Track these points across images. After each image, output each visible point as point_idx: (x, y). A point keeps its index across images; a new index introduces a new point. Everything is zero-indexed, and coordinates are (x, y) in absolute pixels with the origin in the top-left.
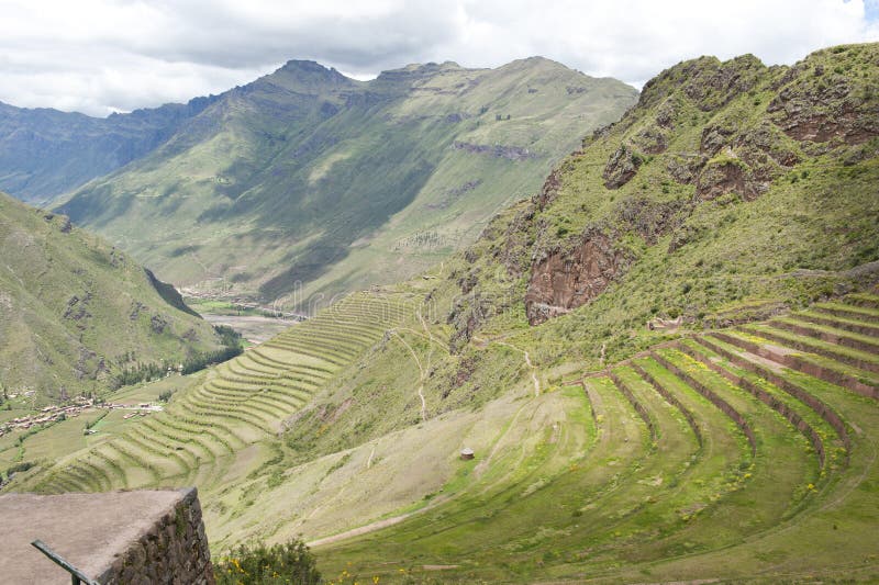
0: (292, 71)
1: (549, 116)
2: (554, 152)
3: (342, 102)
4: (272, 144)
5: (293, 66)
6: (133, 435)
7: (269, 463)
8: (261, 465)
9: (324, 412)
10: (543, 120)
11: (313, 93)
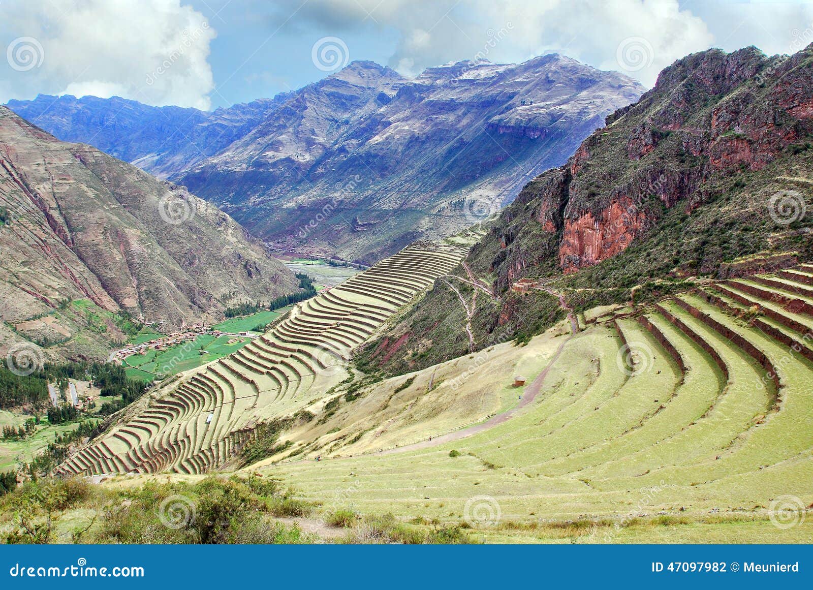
0: (354, 69)
1: (565, 102)
2: (569, 132)
3: (394, 93)
4: (339, 127)
5: (355, 65)
6: (238, 357)
7: (344, 382)
8: (338, 383)
9: (386, 343)
10: (560, 105)
11: (372, 86)
